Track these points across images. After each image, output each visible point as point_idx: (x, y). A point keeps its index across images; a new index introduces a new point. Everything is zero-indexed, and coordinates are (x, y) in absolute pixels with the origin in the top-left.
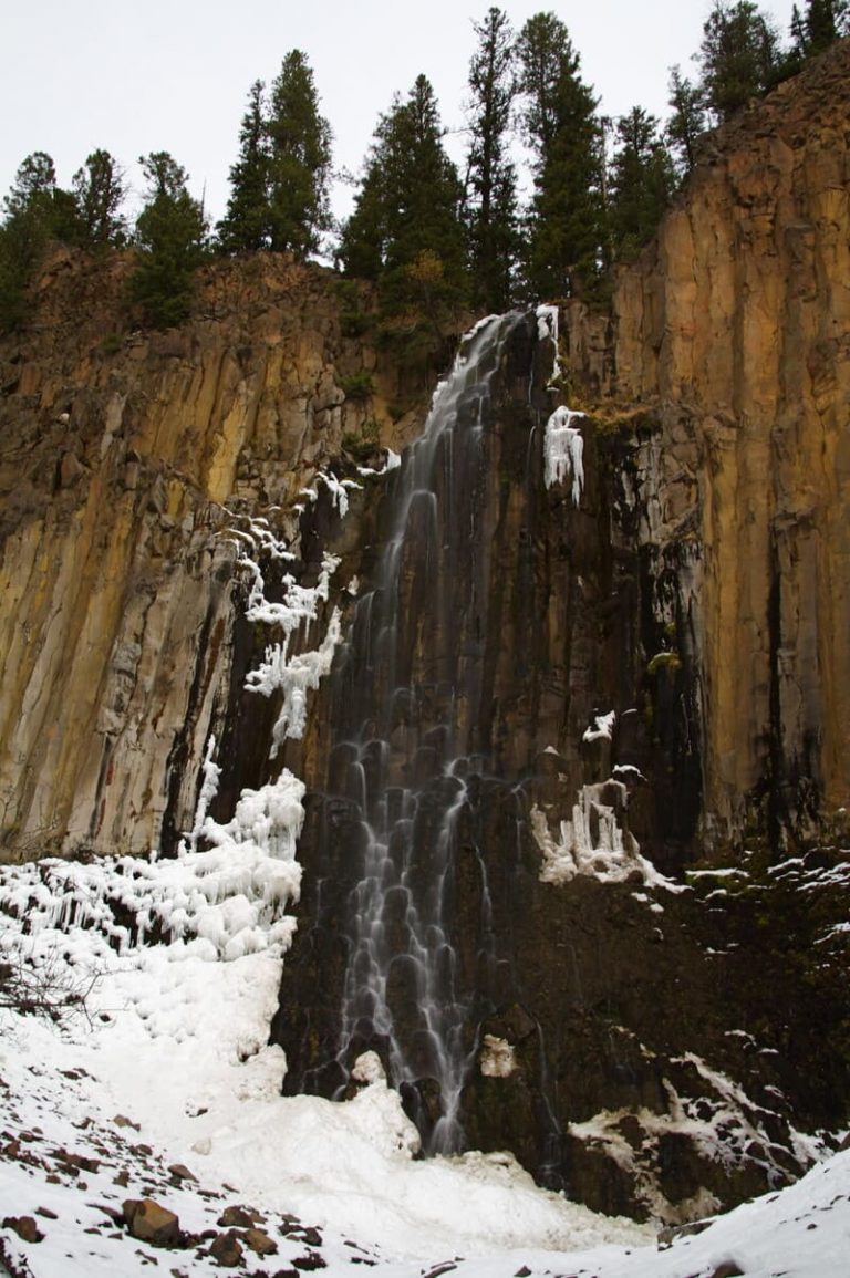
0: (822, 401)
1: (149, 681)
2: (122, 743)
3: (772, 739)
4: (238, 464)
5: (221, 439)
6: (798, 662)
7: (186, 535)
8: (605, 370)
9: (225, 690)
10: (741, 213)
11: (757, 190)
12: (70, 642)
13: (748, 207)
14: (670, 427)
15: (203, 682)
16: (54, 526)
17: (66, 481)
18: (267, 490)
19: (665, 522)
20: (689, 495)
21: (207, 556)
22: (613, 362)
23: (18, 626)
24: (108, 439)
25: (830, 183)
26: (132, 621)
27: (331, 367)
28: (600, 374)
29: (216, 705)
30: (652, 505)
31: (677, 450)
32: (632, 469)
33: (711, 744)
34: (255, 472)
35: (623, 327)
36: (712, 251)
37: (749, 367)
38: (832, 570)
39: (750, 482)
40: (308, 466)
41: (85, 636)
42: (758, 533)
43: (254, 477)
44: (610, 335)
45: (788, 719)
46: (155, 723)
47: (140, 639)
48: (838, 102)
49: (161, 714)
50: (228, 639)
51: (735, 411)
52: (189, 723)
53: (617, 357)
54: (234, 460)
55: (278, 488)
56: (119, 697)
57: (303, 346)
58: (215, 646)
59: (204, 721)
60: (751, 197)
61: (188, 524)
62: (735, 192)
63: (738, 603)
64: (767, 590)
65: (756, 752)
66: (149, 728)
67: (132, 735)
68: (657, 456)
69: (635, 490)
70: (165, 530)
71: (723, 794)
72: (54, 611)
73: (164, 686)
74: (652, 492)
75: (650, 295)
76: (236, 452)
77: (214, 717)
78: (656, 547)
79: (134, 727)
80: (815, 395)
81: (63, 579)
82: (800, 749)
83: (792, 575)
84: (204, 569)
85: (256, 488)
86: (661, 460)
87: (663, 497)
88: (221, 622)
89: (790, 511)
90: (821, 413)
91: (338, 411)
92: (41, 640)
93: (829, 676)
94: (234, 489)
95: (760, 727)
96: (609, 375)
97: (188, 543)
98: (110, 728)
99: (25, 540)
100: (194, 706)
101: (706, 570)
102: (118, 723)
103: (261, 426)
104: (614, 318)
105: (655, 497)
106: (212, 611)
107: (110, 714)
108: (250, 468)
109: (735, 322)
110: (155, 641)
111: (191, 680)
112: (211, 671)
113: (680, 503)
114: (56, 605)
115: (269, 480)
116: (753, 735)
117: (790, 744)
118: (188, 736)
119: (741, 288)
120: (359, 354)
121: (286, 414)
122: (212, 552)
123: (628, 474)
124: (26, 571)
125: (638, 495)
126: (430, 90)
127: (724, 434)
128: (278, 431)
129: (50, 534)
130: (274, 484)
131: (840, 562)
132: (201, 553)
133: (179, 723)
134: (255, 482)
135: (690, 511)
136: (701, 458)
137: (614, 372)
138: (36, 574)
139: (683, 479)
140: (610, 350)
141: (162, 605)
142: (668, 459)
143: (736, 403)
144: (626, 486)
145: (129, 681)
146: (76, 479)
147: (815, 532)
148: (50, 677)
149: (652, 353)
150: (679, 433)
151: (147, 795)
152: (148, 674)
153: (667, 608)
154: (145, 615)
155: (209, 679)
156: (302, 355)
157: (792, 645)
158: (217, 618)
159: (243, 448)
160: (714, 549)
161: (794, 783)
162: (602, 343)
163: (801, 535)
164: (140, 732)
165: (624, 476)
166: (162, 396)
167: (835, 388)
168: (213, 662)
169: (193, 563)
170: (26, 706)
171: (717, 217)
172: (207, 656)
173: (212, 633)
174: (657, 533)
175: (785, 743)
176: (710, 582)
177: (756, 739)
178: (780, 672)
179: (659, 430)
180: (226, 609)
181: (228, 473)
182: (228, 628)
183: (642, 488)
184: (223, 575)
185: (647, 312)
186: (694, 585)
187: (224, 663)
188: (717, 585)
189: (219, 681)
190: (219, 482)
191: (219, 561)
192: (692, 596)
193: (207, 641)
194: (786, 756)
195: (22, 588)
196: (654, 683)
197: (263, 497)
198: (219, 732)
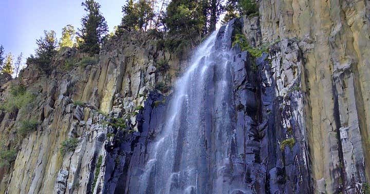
1: (70, 185)
3: (341, 169)
4: (113, 99)
5: (106, 91)
6: (350, 131)
7: (88, 127)
8: (257, 36)
9: (102, 185)
14: (284, 48)
15: (93, 182)
16: (41, 132)
17: (46, 115)
18: (125, 108)
19: (285, 87)
20: (294, 73)
21: (95, 133)
22: (260, 33)
23: (26, 172)
24: (61, 97)
26: (66, 162)
27: (152, 61)
28: (255, 38)
29: (98, 191)
30: (279, 81)
31: (288, 56)
32: (270, 69)
33: (312, 176)
34: (120, 102)
35: (263, 19)
38: (362, 89)
40: (141, 96)
41: (49, 172)
42: (326, 82)
43: (120, 104)
44: (258, 23)
47: (68, 169)
50: (103, 164)
51: (312, 37)
53: (262, 30)
54: (111, 98)
57: (140, 54)
58: (99, 166)
61: (90, 123)
63: (320, 114)
64: (332, 106)
65: (334, 177)
68: (279, 61)
69: (271, 77)
70: (81, 126)
72: (38, 164)
73: (77, 186)
74: (278, 75)
75: (274, 4)
76: (112, 95)
78: (282, 98)
81: (42, 151)
82: (355, 171)
83: (343, 95)
84: (94, 138)
85: (121, 108)
86: (281, 62)
87: (283, 76)
88: (101, 157)
91: (153, 75)
92: (34, 176)
93: (365, 135)
94: (112, 109)
95: (334, 165)
96: (259, 38)
97: (89, 130)
99: (30, 139)
100: (89, 192)
101: (304, 102)
103: (123, 85)
104: (260, 17)
105: (280, 78)
106: (96, 154)
108: (118, 101)
110: (74, 169)
111: (87, 182)
112: (97, 178)
113: (290, 78)
114: (40, 161)
115: (125, 104)
116: (332, 169)
121: (133, 79)
122: (97, 131)
123: (268, 71)
124: (30, 150)
125: (272, 79)
127: (309, 46)
128: (130, 86)
129: (39, 135)
130: (128, 105)
131: (366, 86)
132: (93, 132)
134: (120, 106)
135: (295, 80)
137: (261, 36)
138: (33, 151)
139: (291, 67)
140: (259, 28)
141: (77, 154)
142: (284, 61)
143: (312, 34)
144: (267, 76)
145: (63, 186)
146: (49, 114)
147: (352, 74)
148: (37, 190)
149: (276, 25)
150: (288, 49)
152: (71, 182)
153: (288, 122)
154: (70, 159)
155: (95, 181)
156: (140, 57)
157: (346, 124)
158: (99, 156)
159: (115, 93)
160: (307, 93)
161: (353, 187)
162: (256, 27)
165: (266, 72)
168: (97, 175)
169: (90, 136)
172: (95, 172)
173: (97, 162)
174: (282, 92)
175: (347, 169)
176: (306, 107)
177: (334, 171)
178: (342, 137)
179: (280, 50)
180: (103, 152)
181: (109, 103)
182: (104, 159)
183: (274, 75)
184: (101, 139)
185: (273, 11)
186: (299, 109)
187: (102, 174)
188: (310, 108)
189: (100, 181)
190: (105, 108)
191: (100, 133)
192: (299, 113)
193: (94, 165)
194: (348, 175)
195: (28, 157)
196: (283, 154)
197: (123, 111)
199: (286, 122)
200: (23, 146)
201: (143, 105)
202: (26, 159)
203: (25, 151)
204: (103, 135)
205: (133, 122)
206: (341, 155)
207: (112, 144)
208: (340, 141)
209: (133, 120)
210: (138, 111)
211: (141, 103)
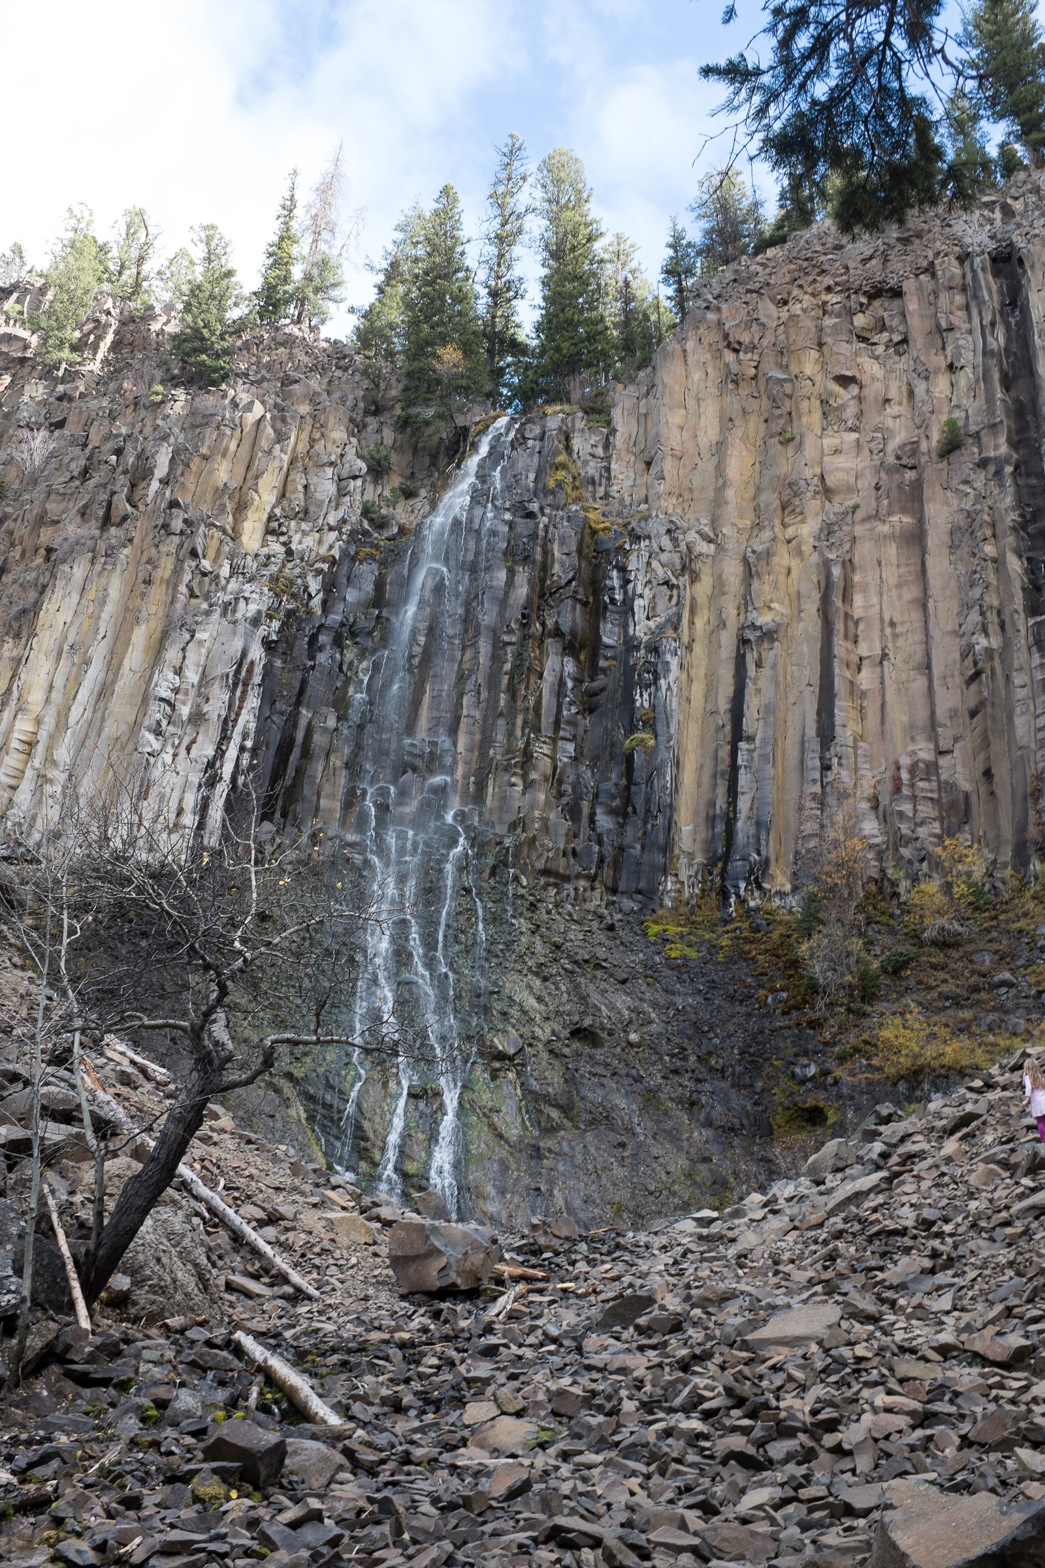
0: (790, 532)
1: (185, 711)
2: (159, 764)
3: (728, 819)
4: (269, 520)
5: (256, 497)
6: (756, 755)
7: (223, 582)
8: (601, 476)
9: (252, 726)
10: (729, 357)
11: (745, 338)
12: (113, 666)
13: (736, 351)
14: (658, 535)
15: (233, 716)
16: (103, 560)
17: (115, 519)
18: (293, 546)
19: (648, 618)
20: (671, 597)
21: (242, 603)
22: (608, 469)
23: (66, 647)
24: (155, 485)
25: (808, 343)
26: (172, 655)
28: (597, 479)
29: (245, 736)
30: (638, 603)
31: (664, 557)
32: (623, 570)
33: (675, 817)
34: (284, 529)
35: (619, 440)
36: (702, 385)
37: (730, 493)
39: (724, 594)
40: (331, 529)
41: (127, 663)
42: (728, 640)
43: (283, 534)
44: (607, 445)
45: (743, 803)
46: (188, 749)
47: (179, 671)
48: (819, 274)
49: (193, 742)
50: (257, 679)
51: (714, 529)
52: (220, 753)
53: (613, 466)
54: (265, 516)
55: (304, 546)
56: (159, 723)
57: (331, 418)
58: (246, 685)
59: (232, 753)
60: (739, 343)
61: (225, 571)
62: (726, 336)
63: (706, 697)
64: (730, 690)
65: (713, 828)
66: (182, 751)
67: (168, 758)
68: (645, 560)
69: (624, 587)
70: (204, 574)
71: (683, 861)
72: (99, 637)
73: (198, 718)
74: (639, 591)
75: (646, 415)
76: (268, 509)
77: (242, 749)
78: (640, 641)
79: (170, 750)
80: (784, 525)
81: (109, 608)
82: (752, 831)
83: (755, 680)
84: (239, 615)
85: (284, 544)
86: (649, 564)
87: (647, 593)
88: (252, 663)
89: (758, 624)
90: (789, 542)
91: (359, 482)
92: (87, 662)
93: (780, 771)
94: (264, 544)
95: (718, 806)
96: (604, 481)
97: (224, 589)
98: (149, 750)
99: (76, 569)
100: (225, 737)
101: (681, 666)
102: (156, 745)
103: (290, 487)
104: (613, 431)
105: (641, 596)
106: (244, 654)
107: (150, 737)
108: (280, 525)
109: (720, 448)
110: (192, 675)
111: (224, 713)
112: (240, 708)
113: (661, 605)
114: (102, 632)
115: (296, 538)
116: (712, 813)
117: (743, 827)
118: (218, 764)
119: (727, 422)
120: (379, 431)
121: (314, 480)
122: (246, 599)
123: (619, 572)
124: (75, 598)
125: (626, 593)
126: (455, 200)
127: (703, 547)
128: (306, 493)
129: (98, 567)
130: (300, 542)
131: (796, 674)
132: (236, 599)
133: (210, 752)
134: (283, 539)
135: (670, 612)
136: (684, 568)
137: (609, 479)
138: (84, 601)
139: (666, 583)
140: (608, 458)
141: (201, 643)
142: (655, 564)
143: (714, 522)
144: (617, 583)
145: (168, 708)
146: (125, 518)
147: (776, 644)
148: (94, 697)
149: (644, 466)
150: (666, 542)
151: (180, 812)
152: (184, 704)
153: (646, 696)
154: (184, 650)
155: (238, 715)
156: (330, 425)
157: (751, 739)
158: (249, 660)
159: (274, 507)
160: (689, 648)
161: (745, 858)
162: (600, 451)
163: (766, 645)
164: (175, 755)
165: (615, 574)
166: (204, 450)
167: (803, 522)
168: (242, 699)
169: (228, 608)
170: (72, 720)
171: (708, 356)
172: (238, 693)
173: (243, 673)
174: (641, 628)
175: (740, 824)
176: (684, 677)
177: (714, 817)
178: (739, 762)
179: (649, 537)
180: (257, 653)
181: (260, 527)
182: (258, 670)
183: (630, 586)
184: (255, 621)
185: (642, 430)
186: (671, 678)
187: (253, 701)
188: (690, 680)
189: (247, 719)
190: (251, 535)
191: (253, 608)
192: (669, 688)
193: (238, 680)
194: (740, 835)
195: (71, 613)
196: (629, 759)
197: (289, 552)
198: (245, 762)
199: (642, 694)
200: (60, 583)
201: (336, 553)
202: (66, 615)
203: (63, 597)
204: (259, 612)
205: (313, 589)
206: (733, 792)
207: (274, 637)
208: (734, 769)
209: (314, 585)
210: (325, 566)
211: (331, 547)
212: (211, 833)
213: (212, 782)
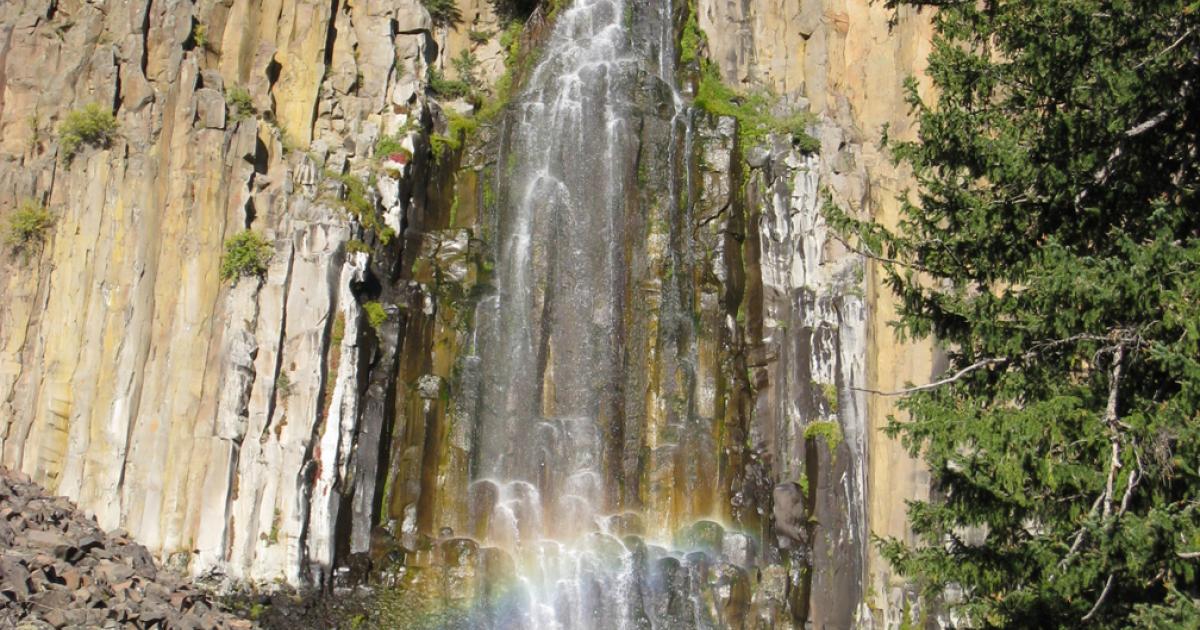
1: (268, 382)
2: (246, 452)
4: (319, 98)
8: (743, 49)
9: (350, 401)
15: (327, 388)
16: (125, 161)
17: (133, 101)
18: (353, 137)
21: (320, 232)
22: (751, 39)
23: (96, 286)
26: (240, 303)
28: (738, 53)
29: (342, 416)
34: (338, 112)
40: (397, 109)
46: (278, 431)
47: (252, 327)
49: (283, 422)
50: (350, 338)
52: (316, 437)
53: (758, 35)
54: (314, 93)
55: (366, 135)
56: (242, 400)
58: (338, 346)
59: (330, 436)
61: (287, 182)
66: (273, 435)
67: (256, 443)
70: (261, 187)
72: (138, 273)
73: (281, 387)
76: (318, 84)
77: (342, 430)
79: (257, 432)
84: (318, 249)
85: (341, 133)
88: (343, 317)
91: (422, 40)
92: (128, 308)
94: (316, 132)
96: (747, 55)
97: (289, 208)
98: (233, 434)
99: (91, 173)
100: (320, 416)
101: (867, 333)
102: (241, 426)
103: (337, 47)
105: (811, 233)
106: (333, 303)
107: (233, 417)
108: (334, 105)
110: (272, 334)
111: (316, 385)
112: (334, 377)
113: (839, 248)
114: (140, 266)
118: (314, 454)
121: (365, 34)
122: (326, 227)
124: (96, 215)
128: (356, 57)
129: (118, 171)
130: (361, 130)
132: (311, 227)
133: (306, 435)
134: (339, 125)
136: (863, 198)
137: (752, 52)
138: (106, 220)
140: (749, 22)
141: (275, 288)
144: (778, 212)
145: (249, 379)
146: (146, 102)
148: (141, 355)
149: (798, 40)
150: (839, 160)
151: (277, 517)
152: (267, 372)
154: (256, 298)
155: (333, 386)
158: (339, 313)
160: (874, 306)
162: (738, 11)
164: (262, 441)
165: (776, 198)
168: (335, 366)
169: (304, 238)
170: (120, 388)
172: (329, 357)
173: (335, 330)
176: (871, 347)
179: (817, 150)
180: (347, 301)
182: (350, 326)
184: (338, 257)
187: (347, 369)
188: (876, 350)
189: (343, 392)
191: (333, 239)
193: (329, 340)
195: (94, 237)
198: (346, 449)
199: (819, 368)
200: (73, 192)
201: (409, 146)
202: (88, 240)
203: (81, 213)
204: (342, 246)
207: (363, 278)
212: (319, 542)
213: (311, 475)
